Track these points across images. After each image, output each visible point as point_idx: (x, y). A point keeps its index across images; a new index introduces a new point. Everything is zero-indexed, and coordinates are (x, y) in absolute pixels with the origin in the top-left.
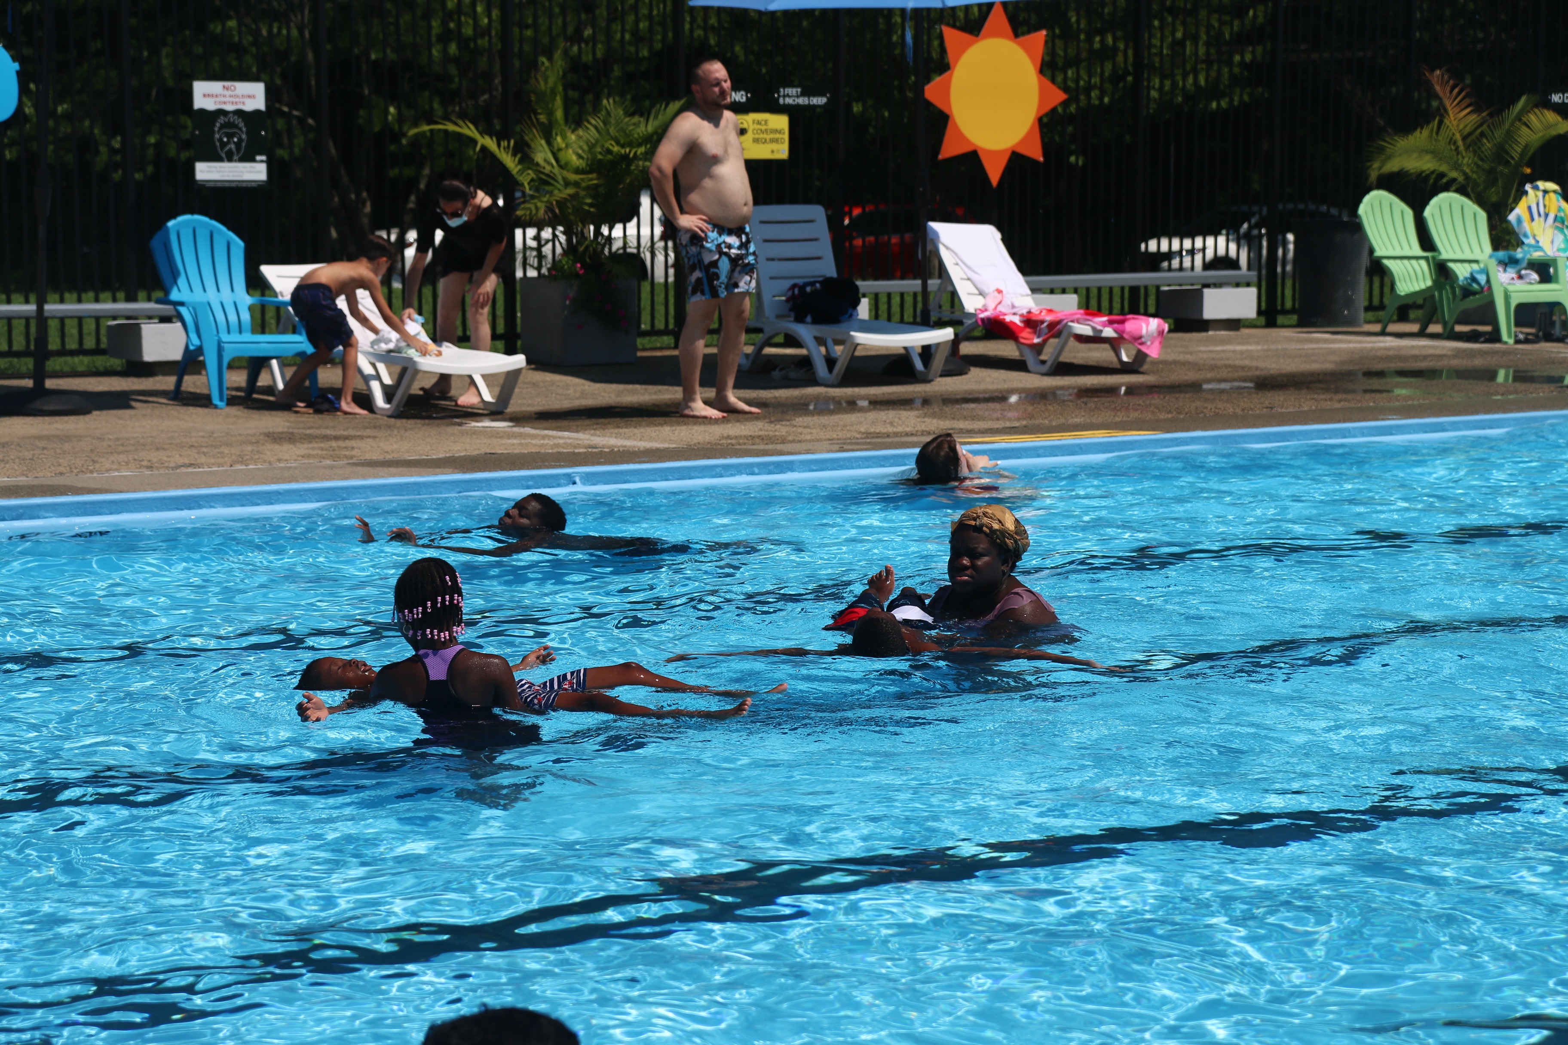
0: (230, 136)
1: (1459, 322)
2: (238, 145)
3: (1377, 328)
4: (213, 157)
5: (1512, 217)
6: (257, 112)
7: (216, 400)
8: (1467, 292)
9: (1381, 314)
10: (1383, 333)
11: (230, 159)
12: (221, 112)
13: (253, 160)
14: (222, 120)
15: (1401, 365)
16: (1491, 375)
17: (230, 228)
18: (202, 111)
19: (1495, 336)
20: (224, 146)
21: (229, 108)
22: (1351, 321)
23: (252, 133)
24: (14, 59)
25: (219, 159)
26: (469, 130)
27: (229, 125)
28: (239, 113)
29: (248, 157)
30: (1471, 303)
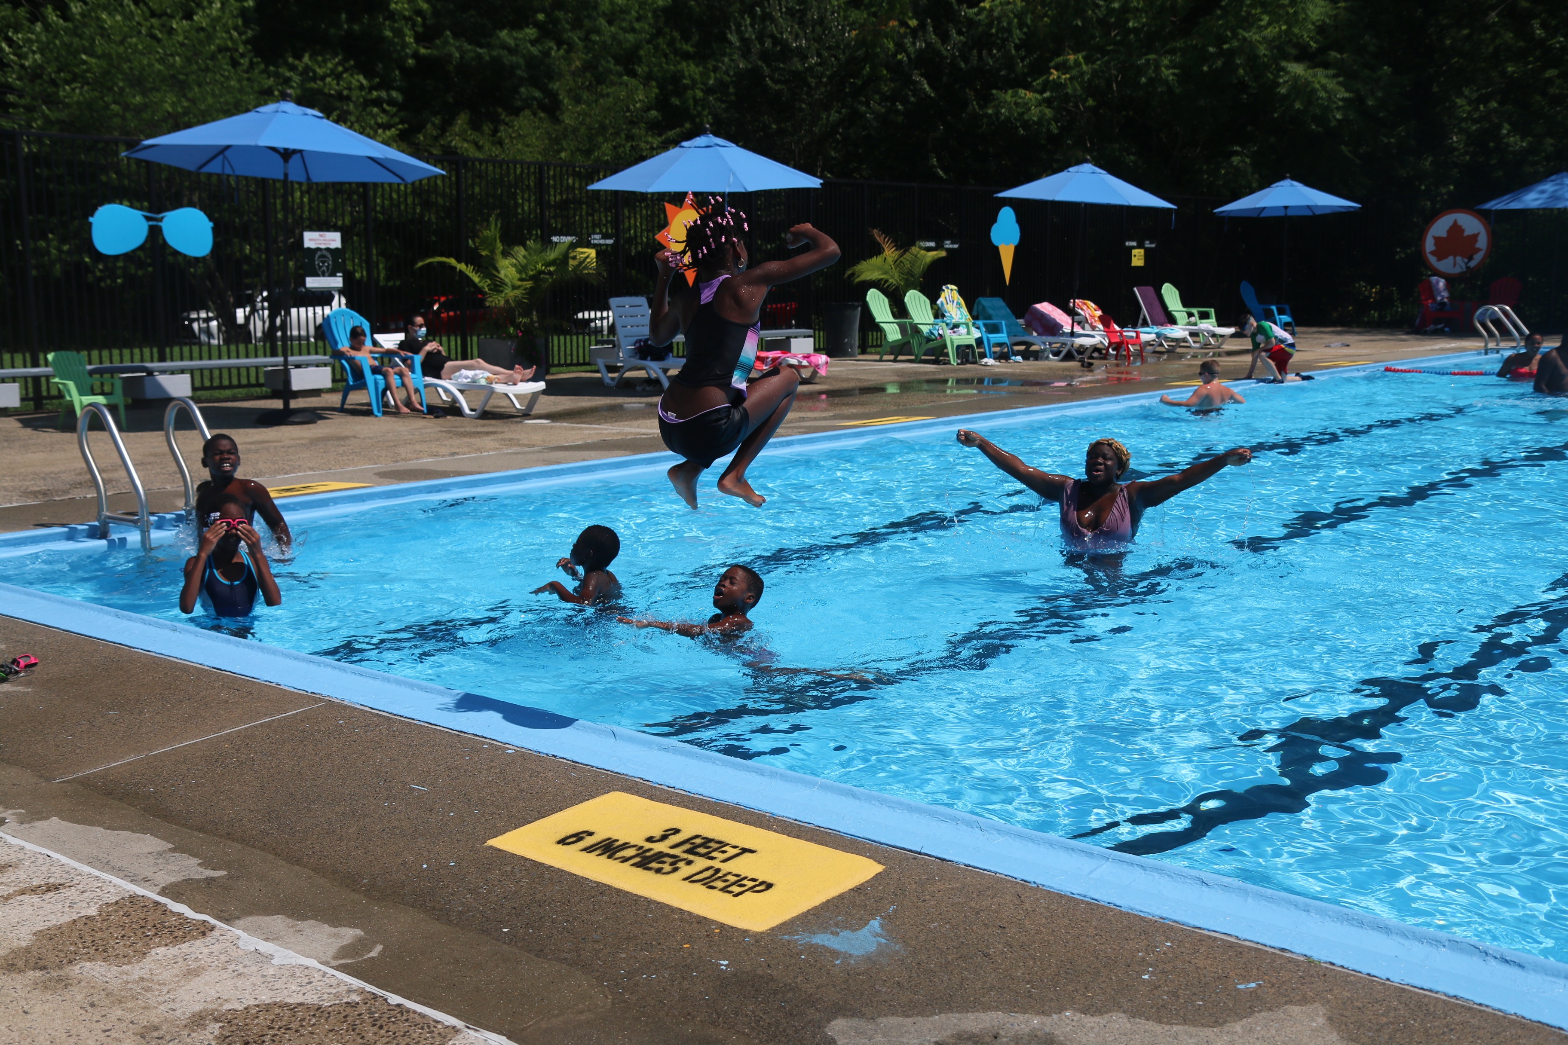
0: (323, 262)
1: (925, 355)
2: (328, 267)
3: (877, 357)
4: (315, 274)
5: (939, 302)
6: (337, 249)
7: (376, 412)
8: (928, 340)
9: (878, 349)
10: (881, 360)
11: (324, 275)
12: (318, 249)
13: (335, 275)
14: (319, 253)
15: (927, 377)
16: (946, 381)
17: (361, 315)
18: (309, 249)
19: (949, 363)
20: (320, 267)
21: (323, 247)
22: (852, 355)
23: (335, 261)
24: (211, 219)
25: (318, 275)
26: (452, 261)
27: (323, 256)
28: (328, 249)
29: (333, 274)
30: (931, 344)
